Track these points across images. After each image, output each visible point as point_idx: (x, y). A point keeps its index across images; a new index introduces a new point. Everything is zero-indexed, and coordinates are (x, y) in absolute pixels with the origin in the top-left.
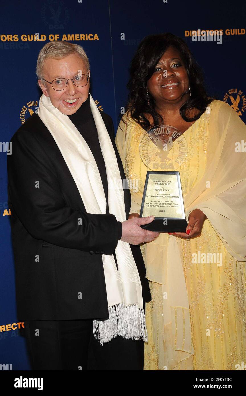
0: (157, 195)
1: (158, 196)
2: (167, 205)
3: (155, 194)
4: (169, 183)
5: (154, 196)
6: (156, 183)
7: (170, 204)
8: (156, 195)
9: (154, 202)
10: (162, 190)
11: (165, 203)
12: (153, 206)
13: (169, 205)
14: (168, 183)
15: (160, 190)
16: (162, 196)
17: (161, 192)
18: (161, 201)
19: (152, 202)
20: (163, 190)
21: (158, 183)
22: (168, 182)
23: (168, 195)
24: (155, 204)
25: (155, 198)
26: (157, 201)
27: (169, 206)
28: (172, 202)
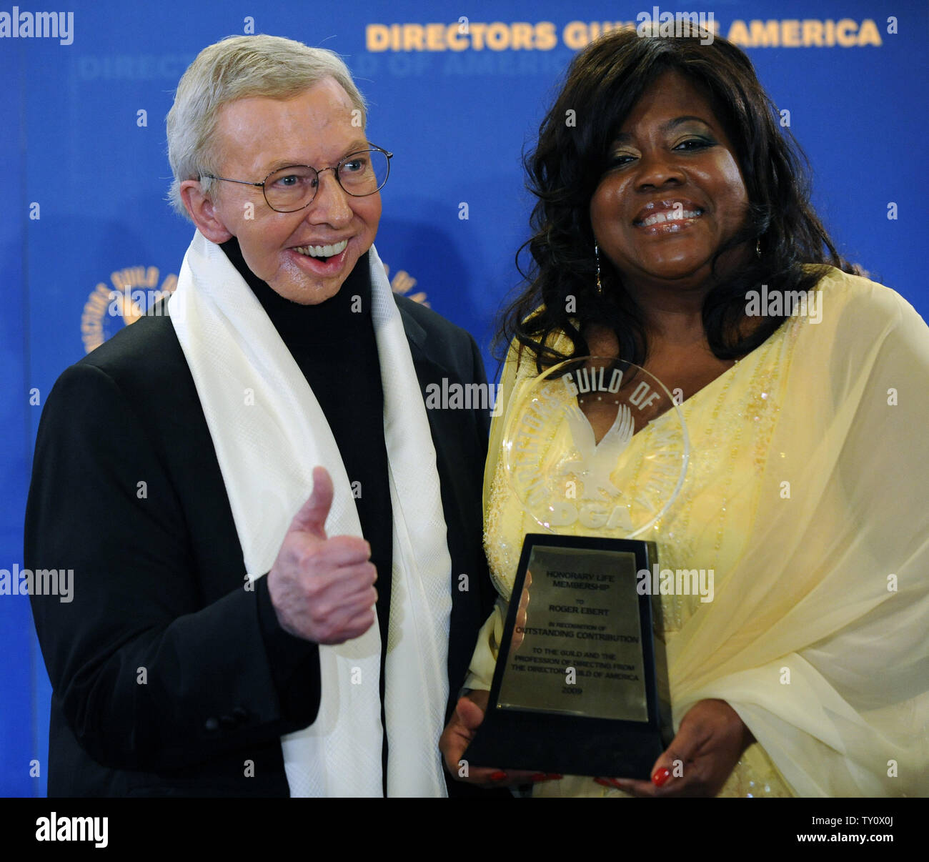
0: (559, 629)
1: (562, 633)
2: (593, 670)
3: (551, 624)
4: (603, 583)
5: (545, 632)
6: (557, 580)
7: (602, 665)
8: (552, 628)
9: (544, 655)
10: (575, 610)
11: (586, 660)
12: (540, 669)
13: (599, 670)
14: (599, 583)
15: (567, 610)
16: (576, 631)
17: (571, 618)
18: (572, 653)
19: (536, 655)
20: (579, 610)
21: (565, 580)
22: (600, 578)
23: (597, 631)
24: (547, 661)
25: (551, 638)
26: (554, 652)
27: (599, 675)
28: (612, 657)
